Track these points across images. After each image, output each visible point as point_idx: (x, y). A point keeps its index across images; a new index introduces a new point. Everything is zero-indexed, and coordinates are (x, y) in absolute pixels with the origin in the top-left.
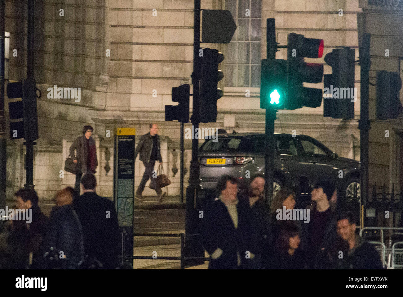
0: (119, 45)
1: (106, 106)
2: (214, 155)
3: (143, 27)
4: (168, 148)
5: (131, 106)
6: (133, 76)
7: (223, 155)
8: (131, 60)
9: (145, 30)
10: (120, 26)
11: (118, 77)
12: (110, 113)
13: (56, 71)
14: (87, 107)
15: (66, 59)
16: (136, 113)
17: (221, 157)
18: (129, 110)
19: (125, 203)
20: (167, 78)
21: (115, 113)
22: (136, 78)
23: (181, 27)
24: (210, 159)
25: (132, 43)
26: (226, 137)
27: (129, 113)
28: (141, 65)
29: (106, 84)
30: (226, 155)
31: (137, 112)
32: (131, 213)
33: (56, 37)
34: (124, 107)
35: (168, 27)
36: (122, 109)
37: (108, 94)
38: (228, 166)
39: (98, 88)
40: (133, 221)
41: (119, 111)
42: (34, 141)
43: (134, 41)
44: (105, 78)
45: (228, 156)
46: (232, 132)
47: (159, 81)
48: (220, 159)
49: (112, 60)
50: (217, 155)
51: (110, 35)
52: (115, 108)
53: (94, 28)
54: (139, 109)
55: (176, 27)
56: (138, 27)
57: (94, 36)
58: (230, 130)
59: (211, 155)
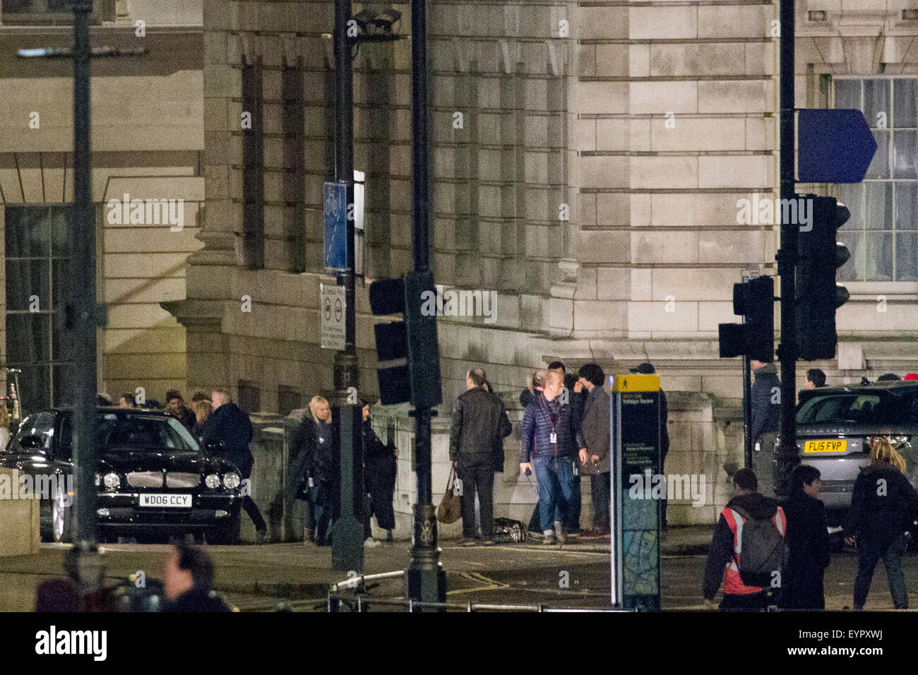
0: (599, 195)
1: (573, 329)
2: (821, 432)
3: (652, 154)
4: (715, 419)
5: (629, 329)
6: (633, 261)
7: (842, 433)
8: (627, 227)
9: (658, 160)
10: (601, 153)
11: (598, 265)
12: (582, 344)
13: (460, 254)
14: (532, 332)
15: (484, 227)
16: (642, 344)
17: (836, 437)
18: (625, 338)
19: (641, 541)
20: (708, 265)
21: (593, 344)
22: (639, 266)
23: (738, 153)
24: (812, 442)
25: (627, 190)
26: (846, 393)
27: (624, 344)
28: (650, 237)
29: (573, 280)
30: (849, 432)
31: (645, 340)
32: (654, 564)
33: (460, 181)
34: (614, 329)
35: (707, 153)
36: (610, 334)
37: (579, 302)
38: (853, 455)
39: (554, 291)
40: (658, 580)
41: (605, 339)
42: (432, 409)
43: (633, 186)
44: (570, 267)
45: (853, 433)
46: (859, 380)
47: (690, 271)
48: (835, 441)
49: (585, 228)
50: (828, 432)
51: (579, 173)
52: (593, 334)
53: (543, 158)
54: (647, 335)
55: (725, 153)
56: (640, 154)
57: (543, 176)
58: (851, 376)
59: (815, 432)
